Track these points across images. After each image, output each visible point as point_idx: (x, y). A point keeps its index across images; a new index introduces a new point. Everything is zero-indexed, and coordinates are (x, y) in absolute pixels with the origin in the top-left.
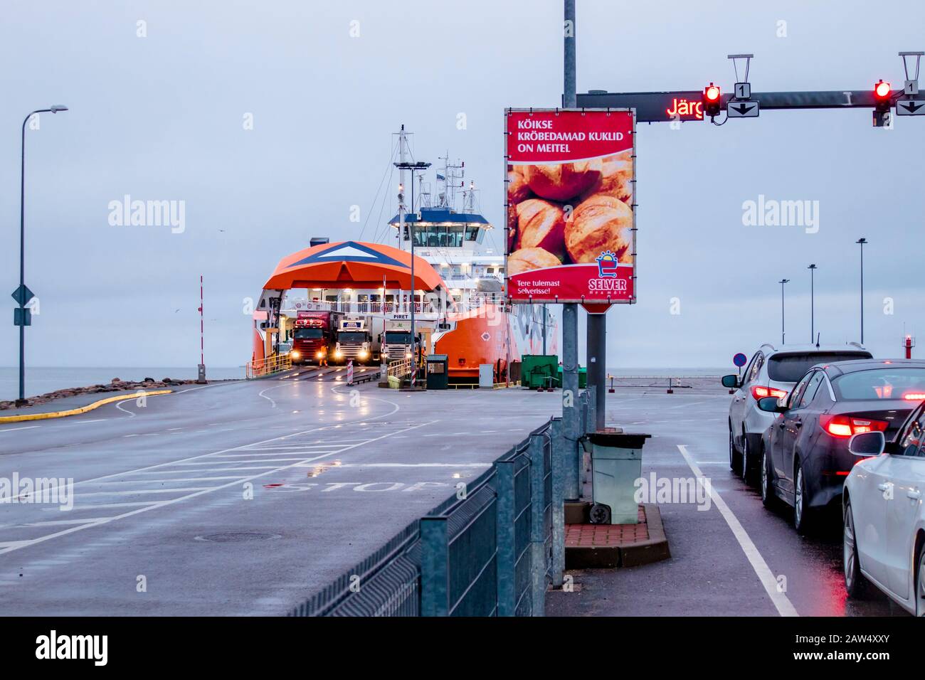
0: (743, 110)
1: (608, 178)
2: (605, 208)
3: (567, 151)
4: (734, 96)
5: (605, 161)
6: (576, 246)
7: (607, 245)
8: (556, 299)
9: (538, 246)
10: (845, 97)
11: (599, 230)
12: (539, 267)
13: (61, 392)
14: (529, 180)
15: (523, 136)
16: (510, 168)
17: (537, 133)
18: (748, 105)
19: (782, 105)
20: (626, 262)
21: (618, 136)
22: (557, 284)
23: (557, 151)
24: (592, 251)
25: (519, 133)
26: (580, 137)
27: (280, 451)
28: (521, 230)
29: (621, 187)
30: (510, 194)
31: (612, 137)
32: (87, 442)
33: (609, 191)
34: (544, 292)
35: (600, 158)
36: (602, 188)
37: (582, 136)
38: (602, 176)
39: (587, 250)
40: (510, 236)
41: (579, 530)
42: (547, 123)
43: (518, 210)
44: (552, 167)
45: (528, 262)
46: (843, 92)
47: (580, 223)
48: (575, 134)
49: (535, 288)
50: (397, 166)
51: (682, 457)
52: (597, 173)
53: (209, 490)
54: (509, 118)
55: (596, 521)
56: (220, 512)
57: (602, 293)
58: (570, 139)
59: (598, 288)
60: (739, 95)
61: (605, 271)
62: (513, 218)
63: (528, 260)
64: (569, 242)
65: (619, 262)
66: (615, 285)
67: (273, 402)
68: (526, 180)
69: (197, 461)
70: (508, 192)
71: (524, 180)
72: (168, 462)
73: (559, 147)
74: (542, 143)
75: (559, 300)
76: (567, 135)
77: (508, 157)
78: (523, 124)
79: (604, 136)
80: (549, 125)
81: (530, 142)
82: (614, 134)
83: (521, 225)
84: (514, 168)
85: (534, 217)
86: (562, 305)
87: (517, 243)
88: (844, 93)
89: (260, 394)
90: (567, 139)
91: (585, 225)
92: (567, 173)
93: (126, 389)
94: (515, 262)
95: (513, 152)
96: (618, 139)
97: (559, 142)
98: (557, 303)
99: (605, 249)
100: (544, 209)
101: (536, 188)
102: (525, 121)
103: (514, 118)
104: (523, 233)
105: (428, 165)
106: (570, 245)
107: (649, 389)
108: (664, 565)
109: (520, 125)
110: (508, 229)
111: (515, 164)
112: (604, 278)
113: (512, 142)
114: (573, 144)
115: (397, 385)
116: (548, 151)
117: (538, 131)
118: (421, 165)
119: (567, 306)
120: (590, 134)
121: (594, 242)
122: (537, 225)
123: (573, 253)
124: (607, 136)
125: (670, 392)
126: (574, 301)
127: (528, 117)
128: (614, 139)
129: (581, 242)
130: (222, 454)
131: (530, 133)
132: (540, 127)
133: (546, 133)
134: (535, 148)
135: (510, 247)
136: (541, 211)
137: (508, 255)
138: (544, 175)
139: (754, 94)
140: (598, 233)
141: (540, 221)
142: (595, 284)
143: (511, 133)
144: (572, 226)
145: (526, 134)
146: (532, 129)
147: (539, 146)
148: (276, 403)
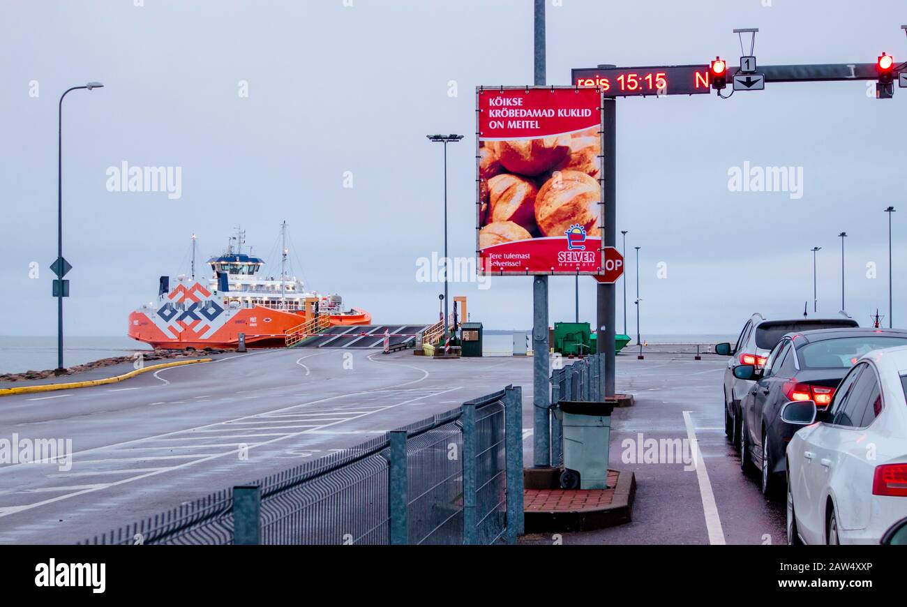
0: (749, 84)
1: (576, 153)
2: (574, 183)
3: (537, 127)
4: (740, 69)
5: (573, 136)
6: (545, 220)
7: (576, 218)
8: (527, 271)
9: (509, 220)
10: (849, 70)
11: (568, 204)
12: (510, 240)
13: (104, 361)
14: (500, 156)
15: (494, 113)
16: (482, 145)
17: (508, 110)
18: (753, 78)
19: (788, 78)
20: (595, 235)
21: (586, 113)
22: (528, 256)
23: (527, 127)
24: (561, 224)
25: (490, 111)
26: (549, 113)
27: (297, 418)
28: (493, 204)
29: (589, 162)
30: (481, 170)
31: (580, 114)
32: (112, 411)
33: (578, 166)
34: (515, 264)
35: (568, 134)
36: (571, 162)
37: (551, 113)
38: (571, 151)
39: (556, 223)
40: (482, 210)
41: (547, 495)
42: (517, 101)
43: (489, 185)
44: (523, 143)
45: (500, 236)
46: (846, 65)
47: (549, 197)
48: (544, 111)
49: (506, 260)
50: (430, 138)
51: (683, 424)
52: (567, 148)
53: (213, 456)
54: (480, 95)
55: (565, 486)
56: (216, 478)
57: (571, 265)
58: (540, 116)
59: (567, 260)
60: (744, 69)
61: (574, 243)
62: (484, 192)
63: (500, 233)
64: (539, 216)
65: (587, 235)
66: (584, 257)
67: (307, 369)
68: (497, 156)
69: (212, 428)
70: (480, 168)
71: (495, 156)
72: (184, 429)
73: (529, 123)
74: (513, 119)
75: (529, 272)
76: (537, 111)
77: (480, 133)
78: (494, 102)
79: (573, 113)
80: (519, 102)
81: (500, 119)
82: (583, 110)
83: (492, 199)
84: (486, 144)
85: (504, 192)
86: (533, 277)
87: (489, 216)
88: (848, 66)
89: (298, 362)
90: (537, 116)
91: (555, 199)
92: (536, 148)
93: (167, 357)
94: (487, 236)
95: (484, 129)
96: (586, 115)
97: (529, 118)
98: (527, 275)
99: (574, 223)
100: (515, 184)
101: (507, 164)
102: (496, 98)
103: (485, 96)
104: (494, 206)
105: (460, 138)
106: (540, 219)
107: (680, 355)
108: (622, 529)
109: (491, 102)
110: (480, 203)
111: (486, 140)
112: (573, 250)
113: (483, 119)
114: (542, 120)
115: (432, 353)
116: (518, 127)
117: (509, 108)
118: (454, 138)
119: (538, 277)
120: (559, 110)
121: (563, 216)
122: (508, 200)
123: (543, 226)
124: (576, 113)
125: (698, 358)
126: (543, 273)
127: (499, 95)
128: (583, 115)
129: (551, 216)
130: (239, 421)
131: (501, 110)
132: (511, 105)
133: (516, 110)
134: (506, 124)
135: (482, 221)
136: (512, 186)
137: (480, 229)
138: (515, 151)
139: (759, 67)
140: (567, 207)
141: (511, 196)
142: (564, 256)
143: (482, 111)
144: (542, 200)
145: (497, 111)
146: (502, 106)
147: (509, 122)
148: (311, 371)
